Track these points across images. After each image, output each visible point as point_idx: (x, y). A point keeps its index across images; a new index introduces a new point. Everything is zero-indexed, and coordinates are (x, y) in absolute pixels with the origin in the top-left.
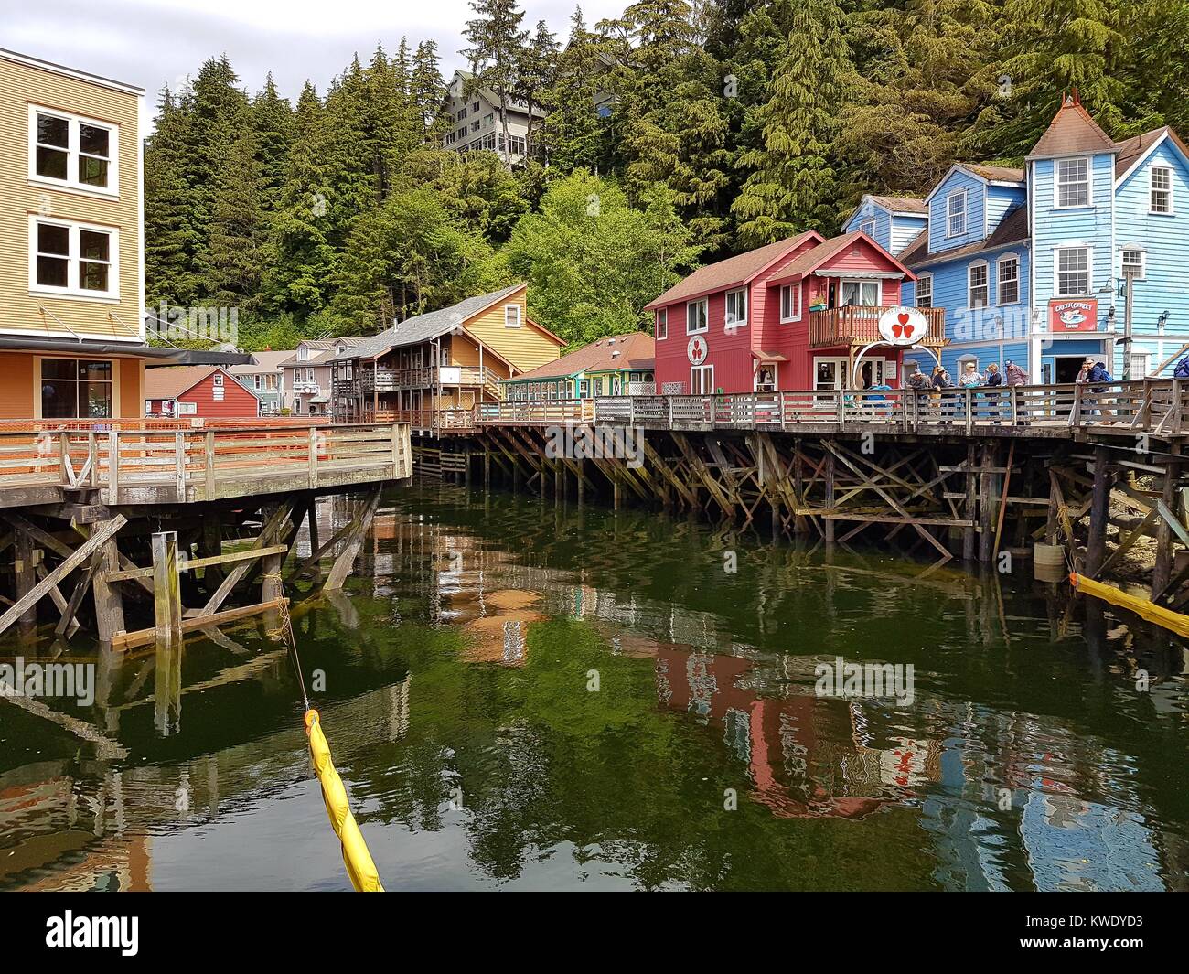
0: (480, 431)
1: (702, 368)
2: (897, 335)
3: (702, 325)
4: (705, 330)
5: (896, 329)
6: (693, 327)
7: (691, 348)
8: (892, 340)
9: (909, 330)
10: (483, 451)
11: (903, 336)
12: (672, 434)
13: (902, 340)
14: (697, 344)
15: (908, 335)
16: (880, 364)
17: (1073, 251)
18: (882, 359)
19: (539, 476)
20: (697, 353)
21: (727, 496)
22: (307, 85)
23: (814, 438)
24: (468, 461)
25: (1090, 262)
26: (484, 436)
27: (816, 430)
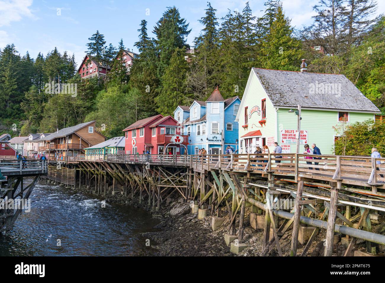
0: (78, 163)
1: (135, 147)
2: (176, 141)
3: (135, 136)
4: (135, 137)
5: (176, 140)
6: (133, 137)
7: (133, 142)
8: (175, 142)
9: (179, 140)
10: (79, 168)
11: (178, 142)
12: (126, 165)
13: (177, 143)
14: (134, 141)
15: (179, 142)
16: (175, 148)
17: (215, 124)
18: (176, 147)
19: (95, 176)
20: (134, 143)
21: (140, 181)
22: (39, 55)
23: (157, 166)
24: (75, 172)
25: (218, 126)
26: (79, 164)
27: (157, 164)
